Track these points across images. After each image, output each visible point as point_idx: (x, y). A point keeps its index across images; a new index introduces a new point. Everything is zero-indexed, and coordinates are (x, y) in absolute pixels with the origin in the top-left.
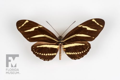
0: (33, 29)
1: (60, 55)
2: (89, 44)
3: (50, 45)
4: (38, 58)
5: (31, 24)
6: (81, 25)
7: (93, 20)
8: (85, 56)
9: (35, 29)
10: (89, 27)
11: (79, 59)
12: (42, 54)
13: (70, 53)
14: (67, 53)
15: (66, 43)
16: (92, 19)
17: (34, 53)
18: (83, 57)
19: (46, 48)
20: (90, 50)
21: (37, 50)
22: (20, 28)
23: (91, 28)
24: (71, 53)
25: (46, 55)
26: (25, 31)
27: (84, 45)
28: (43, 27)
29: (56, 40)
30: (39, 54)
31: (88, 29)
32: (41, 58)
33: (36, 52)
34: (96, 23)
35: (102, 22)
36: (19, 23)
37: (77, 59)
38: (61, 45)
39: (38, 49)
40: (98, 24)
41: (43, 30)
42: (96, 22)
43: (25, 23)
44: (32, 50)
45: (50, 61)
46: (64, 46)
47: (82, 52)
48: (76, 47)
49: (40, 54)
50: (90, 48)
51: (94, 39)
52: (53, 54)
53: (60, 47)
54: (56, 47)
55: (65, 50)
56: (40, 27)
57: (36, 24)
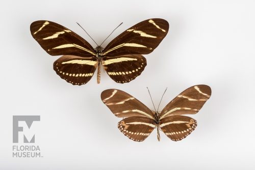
0: (56, 36)
1: (98, 77)
2: (145, 60)
3: (83, 59)
4: (64, 81)
5: (54, 27)
6: (131, 28)
7: (151, 21)
8: (138, 78)
9: (60, 35)
10: (144, 31)
11: (128, 82)
12: (70, 75)
13: (114, 74)
14: (110, 73)
15: (108, 57)
16: (149, 20)
17: (58, 73)
18: (134, 79)
19: (76, 64)
20: (146, 68)
21: (62, 68)
22: (35, 33)
23: (147, 34)
24: (115, 72)
25: (77, 75)
26: (44, 39)
27: (136, 59)
28: (72, 33)
29: (92, 53)
30: (65, 74)
31: (143, 34)
32: (68, 81)
33: (61, 72)
34: (155, 26)
35: (164, 24)
36: (35, 26)
37: (125, 82)
38: (99, 61)
39: (64, 67)
40: (158, 27)
41: (71, 37)
42: (154, 24)
43: (44, 26)
44: (55, 69)
45: (83, 86)
46: (105, 61)
47: (133, 71)
48: (124, 63)
49: (67, 74)
50: (145, 64)
51: (152, 51)
52: (87, 75)
53: (99, 64)
54: (92, 63)
55: (106, 68)
56: (68, 31)
57: (61, 28)
